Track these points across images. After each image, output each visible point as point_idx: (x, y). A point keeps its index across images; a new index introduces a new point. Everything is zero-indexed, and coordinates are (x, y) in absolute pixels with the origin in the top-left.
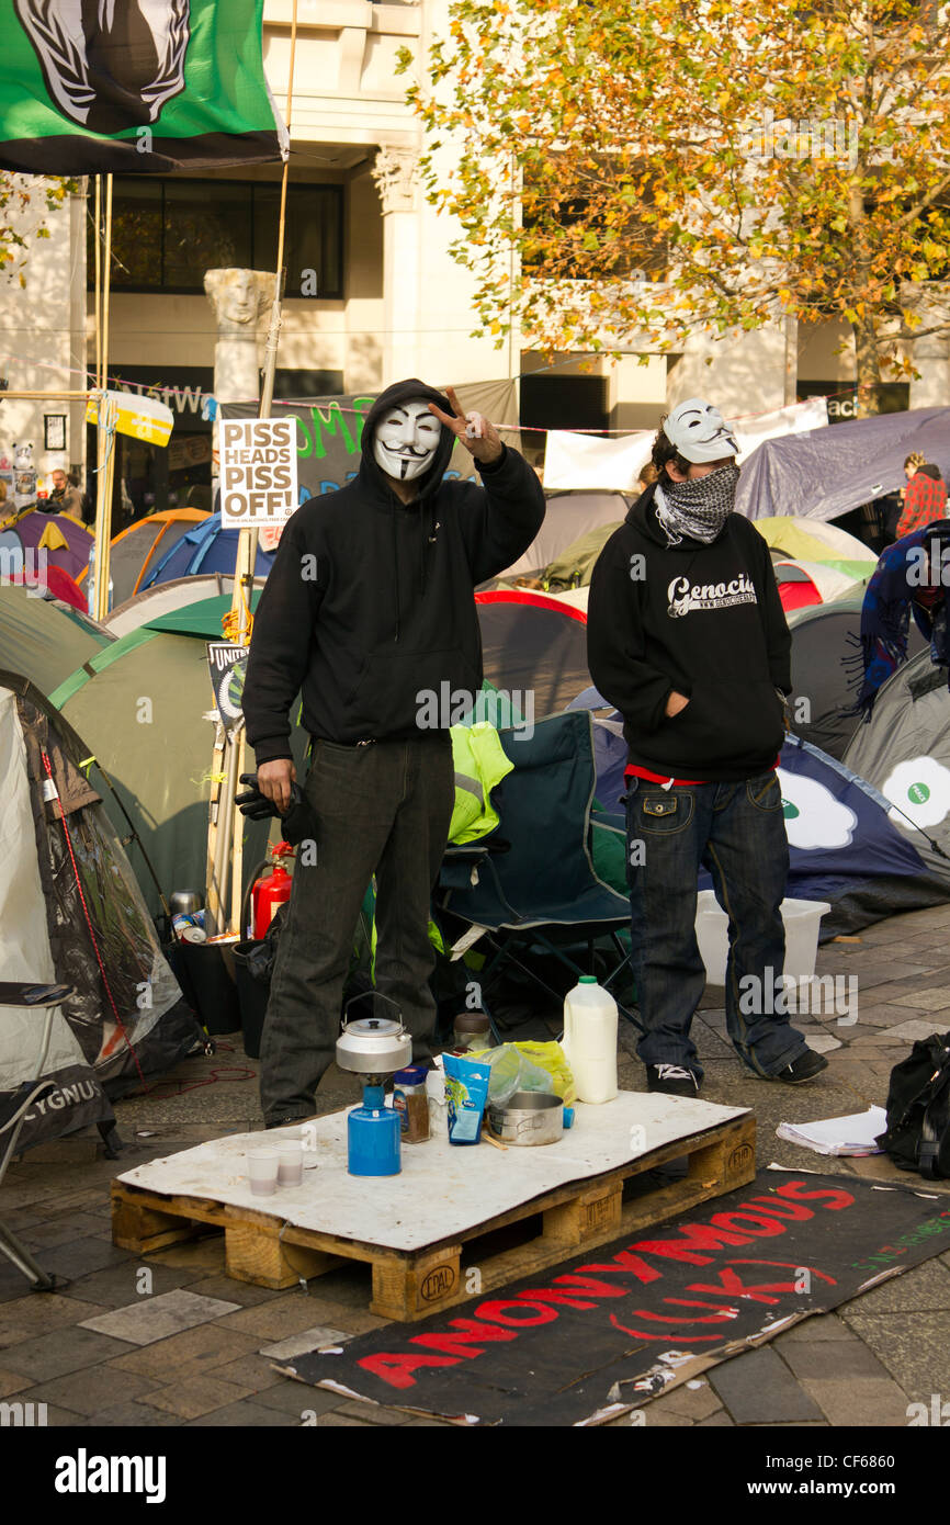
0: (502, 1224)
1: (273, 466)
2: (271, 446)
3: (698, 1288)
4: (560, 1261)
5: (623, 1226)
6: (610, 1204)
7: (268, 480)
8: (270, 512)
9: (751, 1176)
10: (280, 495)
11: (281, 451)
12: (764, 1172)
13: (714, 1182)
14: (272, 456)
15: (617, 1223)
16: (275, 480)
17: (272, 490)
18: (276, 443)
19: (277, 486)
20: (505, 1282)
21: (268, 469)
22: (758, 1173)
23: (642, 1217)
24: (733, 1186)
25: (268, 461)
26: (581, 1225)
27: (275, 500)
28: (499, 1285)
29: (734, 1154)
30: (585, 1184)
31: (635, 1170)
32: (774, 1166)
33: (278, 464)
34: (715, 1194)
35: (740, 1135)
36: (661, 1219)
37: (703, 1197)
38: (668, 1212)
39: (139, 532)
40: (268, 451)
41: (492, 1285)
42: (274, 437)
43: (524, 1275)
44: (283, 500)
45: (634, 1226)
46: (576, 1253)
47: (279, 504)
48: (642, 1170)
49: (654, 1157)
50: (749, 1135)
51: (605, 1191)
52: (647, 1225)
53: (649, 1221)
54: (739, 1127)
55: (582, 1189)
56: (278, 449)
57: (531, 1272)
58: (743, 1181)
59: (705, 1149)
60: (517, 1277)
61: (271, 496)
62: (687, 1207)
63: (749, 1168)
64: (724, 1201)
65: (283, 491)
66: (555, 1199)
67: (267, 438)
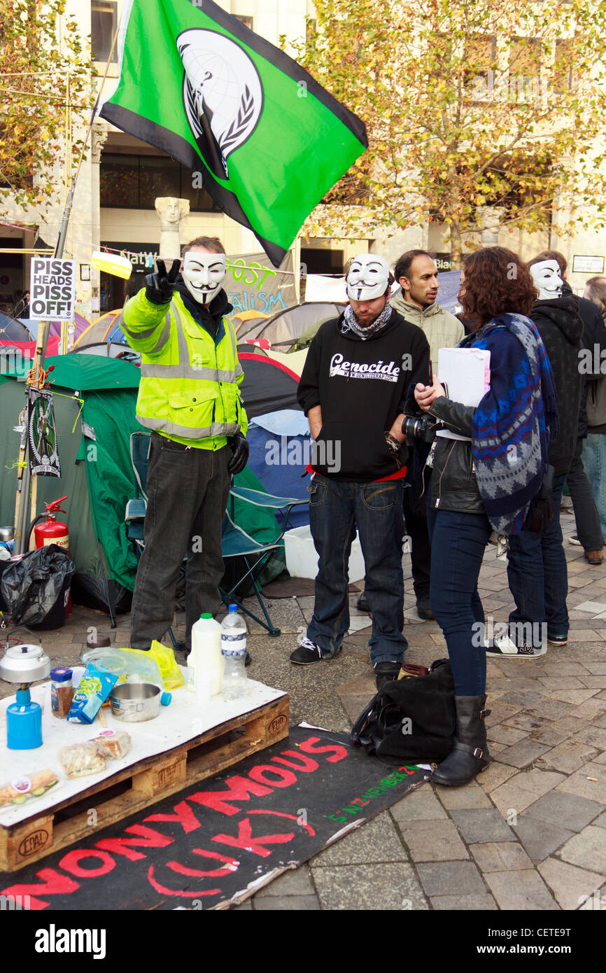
0: (87, 795)
1: (62, 286)
2: (61, 275)
3: (220, 839)
4: (137, 810)
5: (187, 780)
6: (177, 768)
7: (59, 295)
8: (58, 313)
9: (286, 734)
10: (64, 304)
11: (67, 279)
12: (296, 729)
13: (259, 740)
14: (61, 281)
15: (182, 777)
16: (62, 295)
17: (60, 300)
18: (64, 273)
19: (63, 298)
20: (92, 832)
21: (59, 288)
22: (292, 729)
23: (203, 771)
24: (272, 742)
25: (59, 284)
26: (154, 785)
27: (62, 306)
28: (87, 834)
29: (273, 722)
30: (157, 758)
31: (196, 743)
32: (304, 724)
33: (64, 285)
34: (258, 749)
35: (277, 710)
36: (217, 771)
37: (250, 752)
38: (222, 766)
39: (105, 319)
40: (59, 278)
41: (81, 836)
42: (63, 270)
43: (108, 825)
44: (66, 307)
45: (197, 778)
46: (149, 804)
47: (63, 309)
48: (202, 742)
49: (212, 733)
50: (283, 709)
51: (173, 760)
52: (206, 776)
53: (208, 774)
54: (276, 705)
55: (154, 762)
56: (65, 277)
57: (113, 822)
58: (279, 738)
59: (252, 722)
60: (102, 827)
61: (60, 304)
62: (237, 761)
63: (284, 729)
64: (263, 756)
65: (66, 301)
66: (132, 771)
67: (60, 270)
